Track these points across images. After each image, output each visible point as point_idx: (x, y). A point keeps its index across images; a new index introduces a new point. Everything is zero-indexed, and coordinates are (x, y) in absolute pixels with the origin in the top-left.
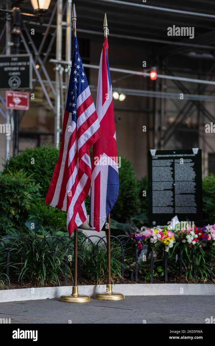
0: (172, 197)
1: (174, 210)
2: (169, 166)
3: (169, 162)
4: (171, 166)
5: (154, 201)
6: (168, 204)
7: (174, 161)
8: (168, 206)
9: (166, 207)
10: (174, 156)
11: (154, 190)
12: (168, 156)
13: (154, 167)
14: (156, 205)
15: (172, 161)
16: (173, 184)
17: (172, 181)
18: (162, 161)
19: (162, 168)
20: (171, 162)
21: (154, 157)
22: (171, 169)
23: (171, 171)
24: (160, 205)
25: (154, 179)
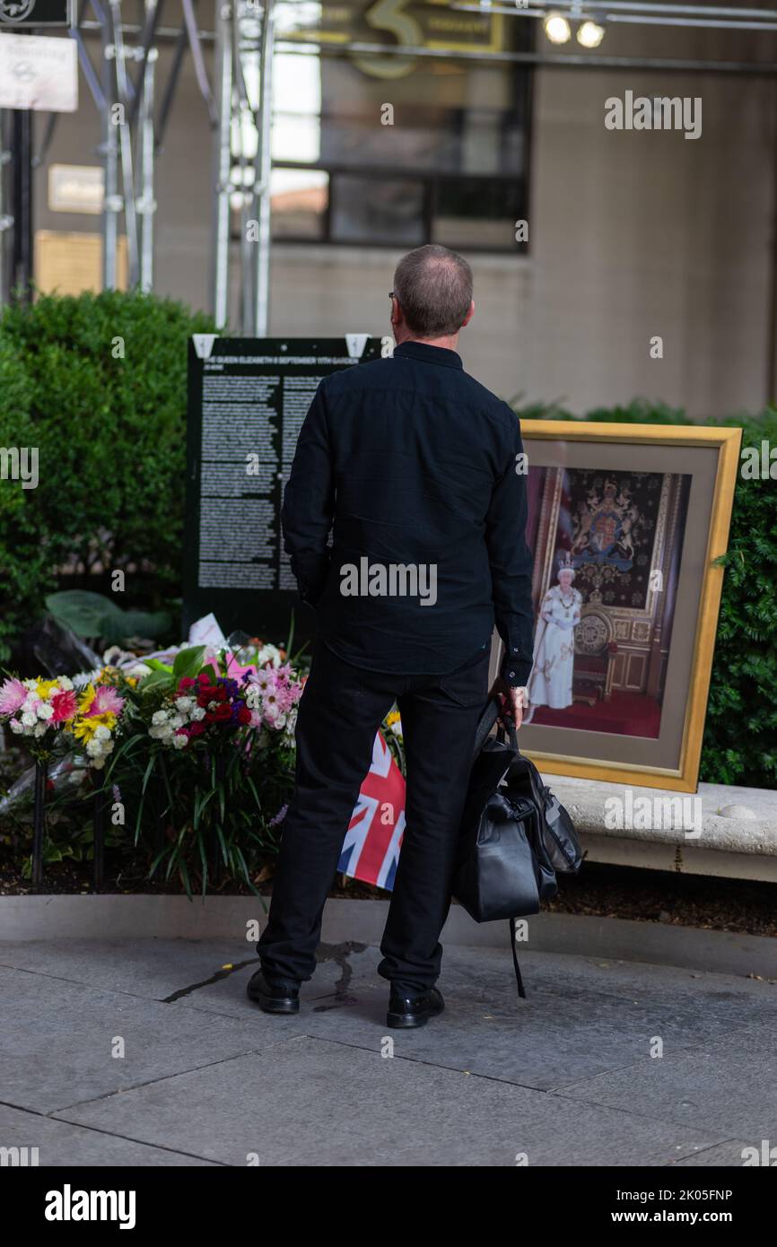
0: (270, 527)
1: (277, 575)
2: (262, 403)
3: (261, 388)
4: (270, 403)
5: (204, 537)
6: (254, 553)
7: (282, 381)
8: (256, 560)
9: (246, 562)
10: (283, 360)
11: (206, 497)
12: (259, 360)
13: (209, 402)
14: (211, 556)
15: (275, 380)
16: (275, 475)
17: (271, 463)
18: (239, 381)
19: (238, 409)
20: (270, 387)
21: (211, 364)
22: (271, 412)
23: (272, 420)
24: (225, 556)
25: (209, 450)
